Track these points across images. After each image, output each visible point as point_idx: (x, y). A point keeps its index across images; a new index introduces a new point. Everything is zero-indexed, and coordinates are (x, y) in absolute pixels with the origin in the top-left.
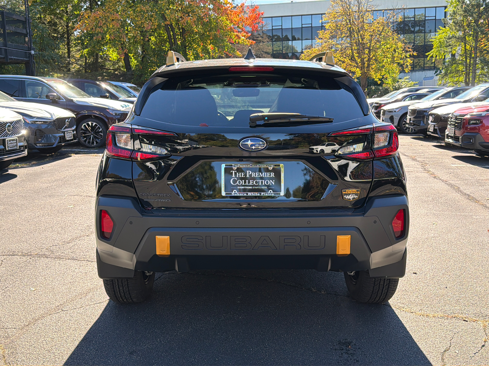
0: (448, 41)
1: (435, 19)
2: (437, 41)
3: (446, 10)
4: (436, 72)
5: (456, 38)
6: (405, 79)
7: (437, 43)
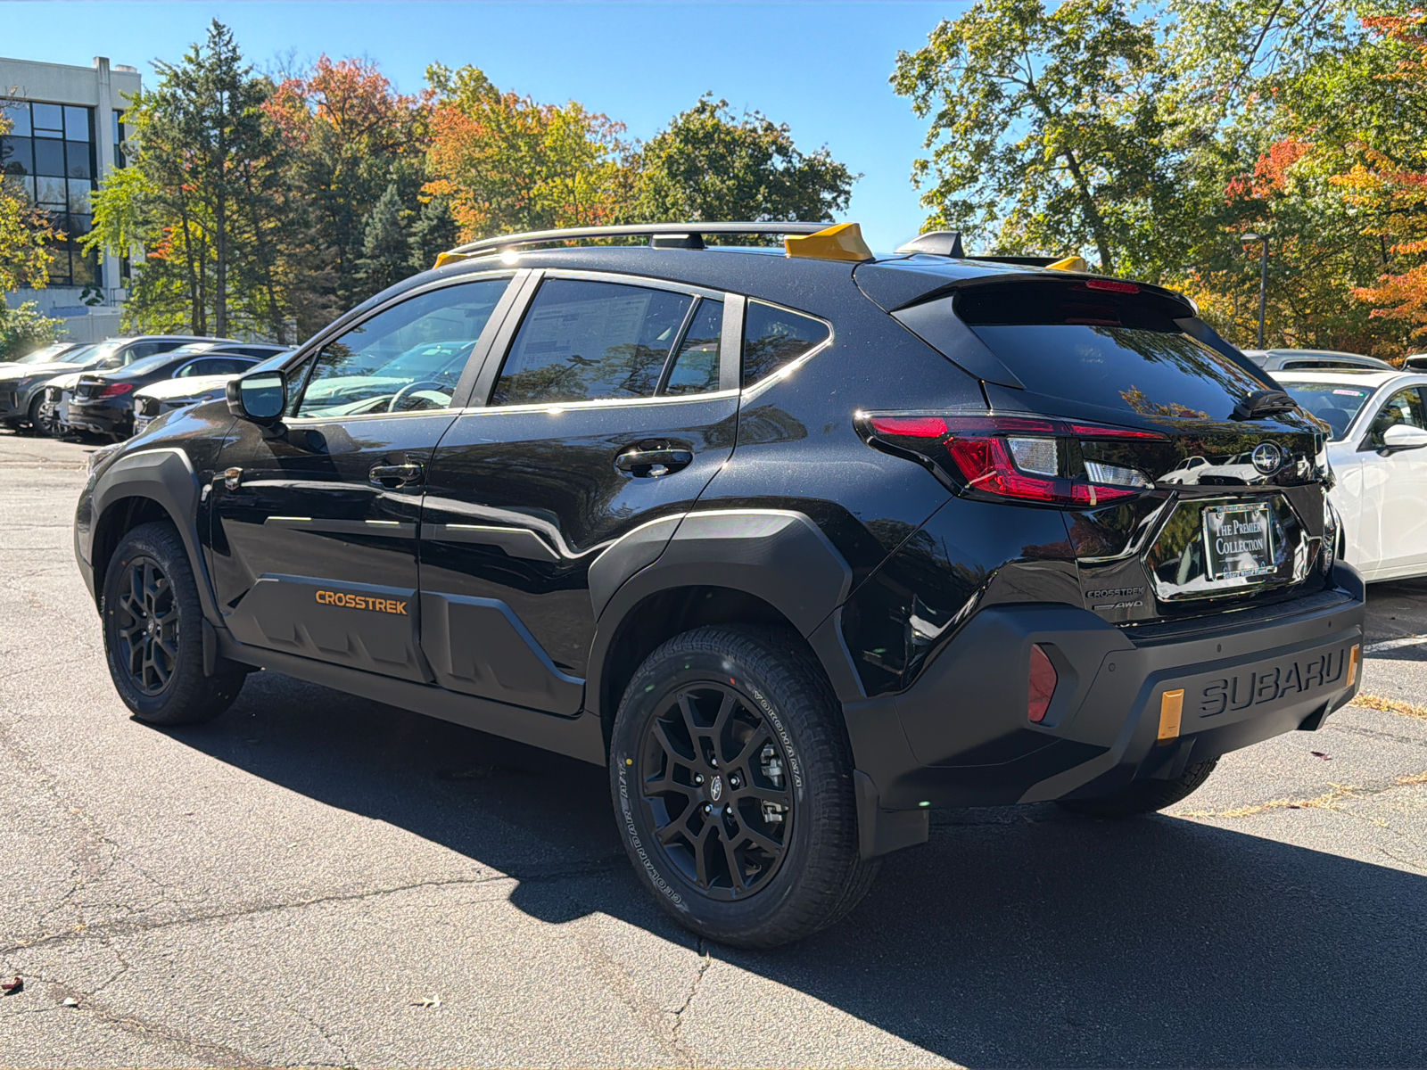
0: (145, 208)
1: (64, 139)
2: (107, 204)
3: (123, 119)
4: (85, 294)
5: (165, 202)
6: (27, 309)
7: (108, 211)
